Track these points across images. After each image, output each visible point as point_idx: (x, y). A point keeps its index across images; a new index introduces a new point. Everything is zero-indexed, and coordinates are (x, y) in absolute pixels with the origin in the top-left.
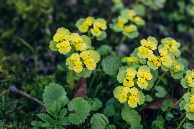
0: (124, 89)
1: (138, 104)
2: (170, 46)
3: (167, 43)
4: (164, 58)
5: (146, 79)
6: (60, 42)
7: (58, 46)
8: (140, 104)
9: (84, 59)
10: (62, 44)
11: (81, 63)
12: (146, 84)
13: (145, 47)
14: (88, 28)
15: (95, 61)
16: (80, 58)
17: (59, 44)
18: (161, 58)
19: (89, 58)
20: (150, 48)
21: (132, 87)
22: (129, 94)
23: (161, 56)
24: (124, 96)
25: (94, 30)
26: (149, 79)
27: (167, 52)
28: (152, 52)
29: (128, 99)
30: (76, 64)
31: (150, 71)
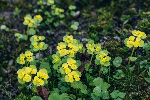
0: (69, 75)
1: (80, 78)
2: (69, 40)
3: (67, 40)
4: (73, 48)
5: (74, 64)
6: (23, 77)
7: (24, 80)
8: (81, 77)
9: (40, 77)
10: (25, 77)
11: (41, 79)
12: (76, 66)
13: (61, 50)
14: (24, 60)
15: (46, 74)
16: (38, 77)
17: (23, 78)
18: (72, 49)
19: (42, 74)
20: (63, 49)
21: (71, 72)
22: (73, 76)
23: (71, 48)
24: (71, 79)
25: (28, 59)
26: (75, 63)
27: (72, 44)
28: (66, 49)
29: (74, 79)
30: (39, 82)
31: (72, 59)
